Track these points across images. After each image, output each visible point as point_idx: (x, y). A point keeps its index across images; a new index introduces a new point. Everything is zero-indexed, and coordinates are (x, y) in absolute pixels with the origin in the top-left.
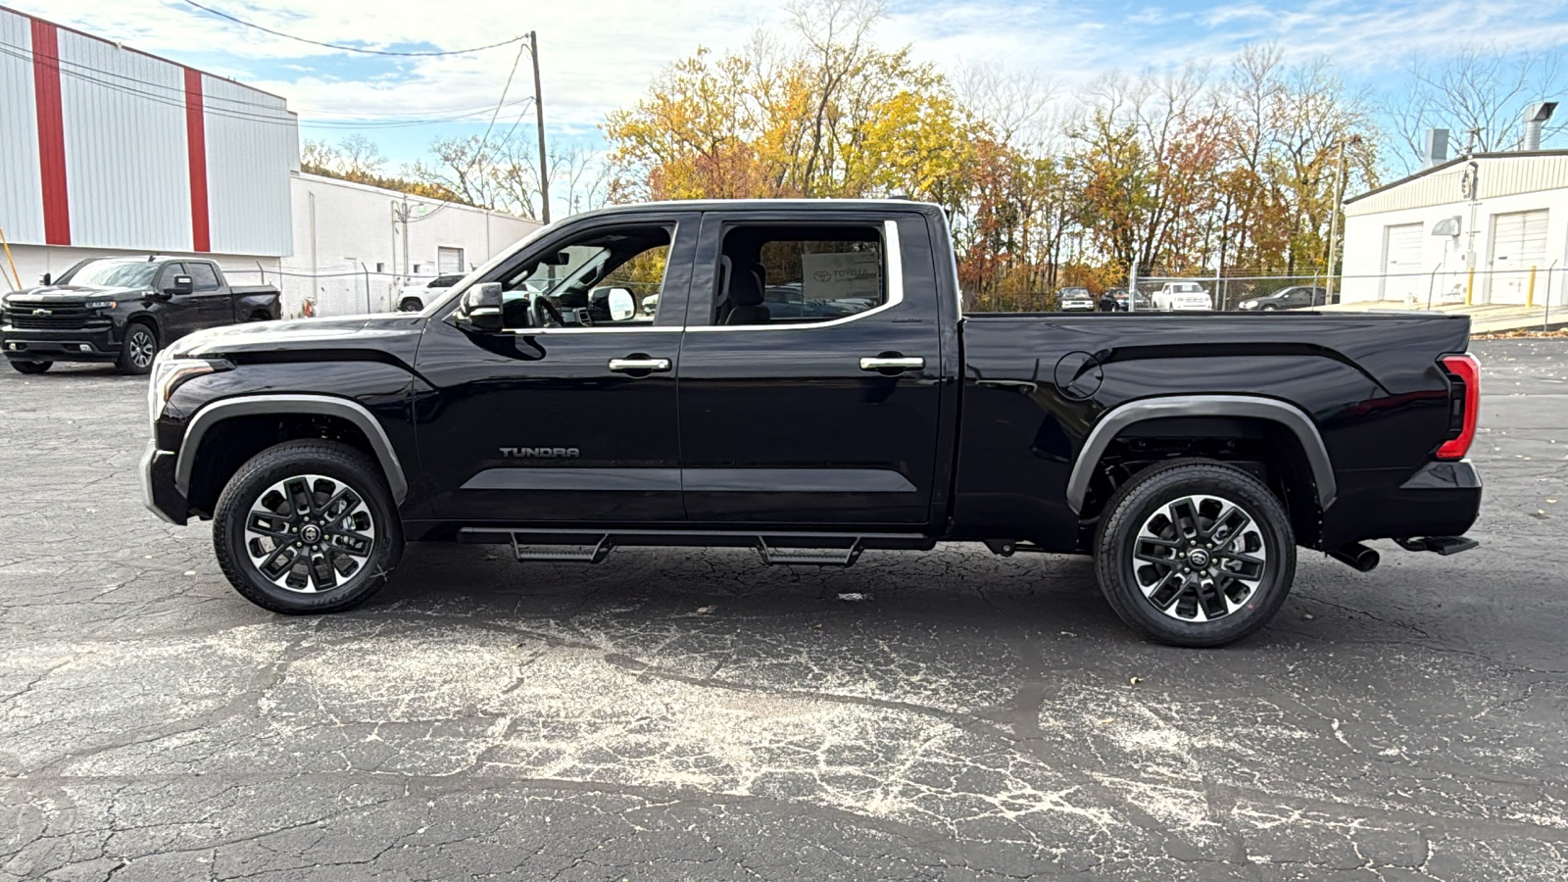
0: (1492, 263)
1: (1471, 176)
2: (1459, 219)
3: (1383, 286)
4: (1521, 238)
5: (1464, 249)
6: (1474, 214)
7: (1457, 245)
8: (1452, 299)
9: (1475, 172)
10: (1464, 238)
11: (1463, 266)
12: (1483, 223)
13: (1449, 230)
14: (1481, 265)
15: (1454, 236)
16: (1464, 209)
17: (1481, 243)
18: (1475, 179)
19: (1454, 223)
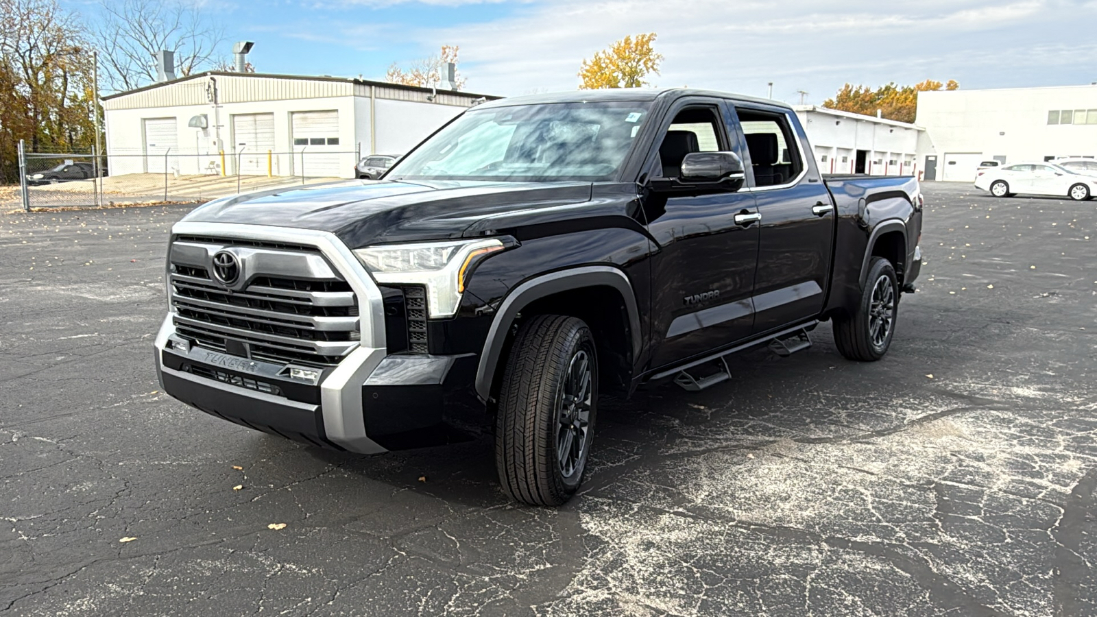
0: (234, 148)
1: (212, 86)
2: (206, 116)
3: (146, 164)
4: (254, 131)
5: (213, 137)
6: (217, 114)
7: (206, 135)
8: (209, 172)
9: (215, 84)
10: (212, 130)
11: (215, 150)
12: (225, 120)
13: (199, 123)
14: (228, 149)
15: (203, 128)
16: (209, 110)
17: (225, 134)
18: (215, 90)
19: (203, 120)
